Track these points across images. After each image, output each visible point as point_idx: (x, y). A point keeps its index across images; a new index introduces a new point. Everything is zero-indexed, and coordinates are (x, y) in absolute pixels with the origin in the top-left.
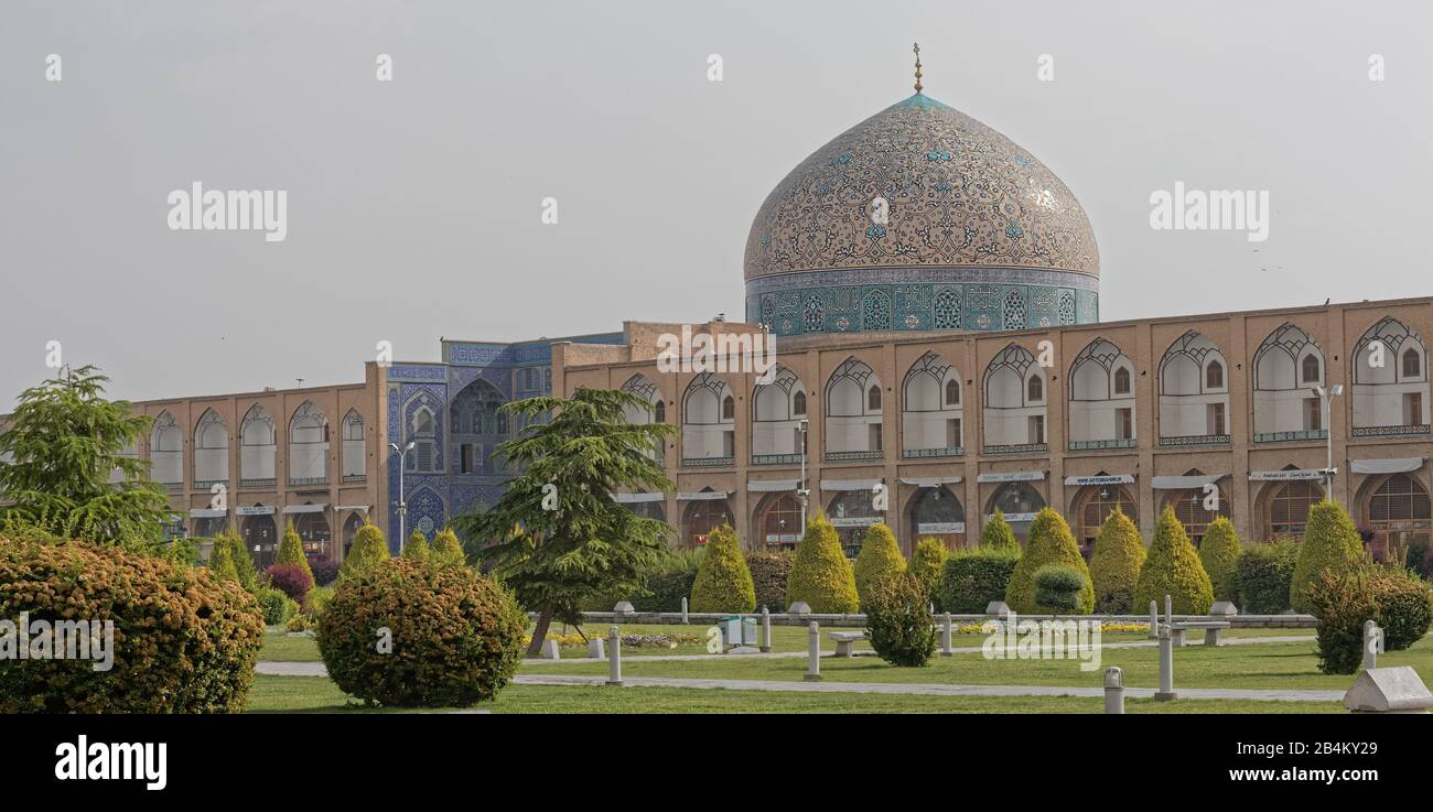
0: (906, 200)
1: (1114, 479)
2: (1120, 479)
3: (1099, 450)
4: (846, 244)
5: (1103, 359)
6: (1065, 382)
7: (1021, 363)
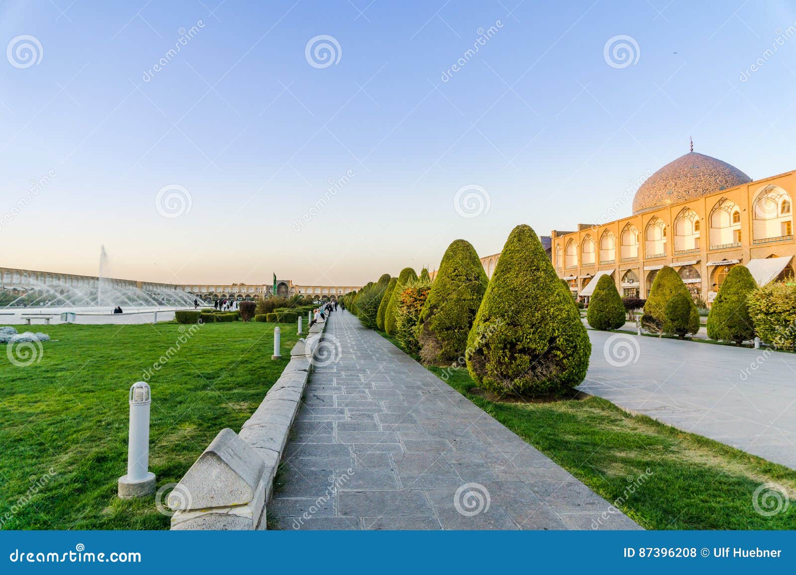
0: (681, 181)
1: (729, 262)
2: (731, 262)
3: (725, 248)
4: (660, 198)
5: (726, 208)
6: (707, 220)
7: (691, 216)
